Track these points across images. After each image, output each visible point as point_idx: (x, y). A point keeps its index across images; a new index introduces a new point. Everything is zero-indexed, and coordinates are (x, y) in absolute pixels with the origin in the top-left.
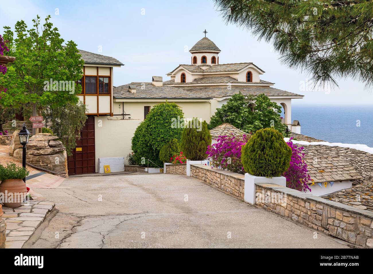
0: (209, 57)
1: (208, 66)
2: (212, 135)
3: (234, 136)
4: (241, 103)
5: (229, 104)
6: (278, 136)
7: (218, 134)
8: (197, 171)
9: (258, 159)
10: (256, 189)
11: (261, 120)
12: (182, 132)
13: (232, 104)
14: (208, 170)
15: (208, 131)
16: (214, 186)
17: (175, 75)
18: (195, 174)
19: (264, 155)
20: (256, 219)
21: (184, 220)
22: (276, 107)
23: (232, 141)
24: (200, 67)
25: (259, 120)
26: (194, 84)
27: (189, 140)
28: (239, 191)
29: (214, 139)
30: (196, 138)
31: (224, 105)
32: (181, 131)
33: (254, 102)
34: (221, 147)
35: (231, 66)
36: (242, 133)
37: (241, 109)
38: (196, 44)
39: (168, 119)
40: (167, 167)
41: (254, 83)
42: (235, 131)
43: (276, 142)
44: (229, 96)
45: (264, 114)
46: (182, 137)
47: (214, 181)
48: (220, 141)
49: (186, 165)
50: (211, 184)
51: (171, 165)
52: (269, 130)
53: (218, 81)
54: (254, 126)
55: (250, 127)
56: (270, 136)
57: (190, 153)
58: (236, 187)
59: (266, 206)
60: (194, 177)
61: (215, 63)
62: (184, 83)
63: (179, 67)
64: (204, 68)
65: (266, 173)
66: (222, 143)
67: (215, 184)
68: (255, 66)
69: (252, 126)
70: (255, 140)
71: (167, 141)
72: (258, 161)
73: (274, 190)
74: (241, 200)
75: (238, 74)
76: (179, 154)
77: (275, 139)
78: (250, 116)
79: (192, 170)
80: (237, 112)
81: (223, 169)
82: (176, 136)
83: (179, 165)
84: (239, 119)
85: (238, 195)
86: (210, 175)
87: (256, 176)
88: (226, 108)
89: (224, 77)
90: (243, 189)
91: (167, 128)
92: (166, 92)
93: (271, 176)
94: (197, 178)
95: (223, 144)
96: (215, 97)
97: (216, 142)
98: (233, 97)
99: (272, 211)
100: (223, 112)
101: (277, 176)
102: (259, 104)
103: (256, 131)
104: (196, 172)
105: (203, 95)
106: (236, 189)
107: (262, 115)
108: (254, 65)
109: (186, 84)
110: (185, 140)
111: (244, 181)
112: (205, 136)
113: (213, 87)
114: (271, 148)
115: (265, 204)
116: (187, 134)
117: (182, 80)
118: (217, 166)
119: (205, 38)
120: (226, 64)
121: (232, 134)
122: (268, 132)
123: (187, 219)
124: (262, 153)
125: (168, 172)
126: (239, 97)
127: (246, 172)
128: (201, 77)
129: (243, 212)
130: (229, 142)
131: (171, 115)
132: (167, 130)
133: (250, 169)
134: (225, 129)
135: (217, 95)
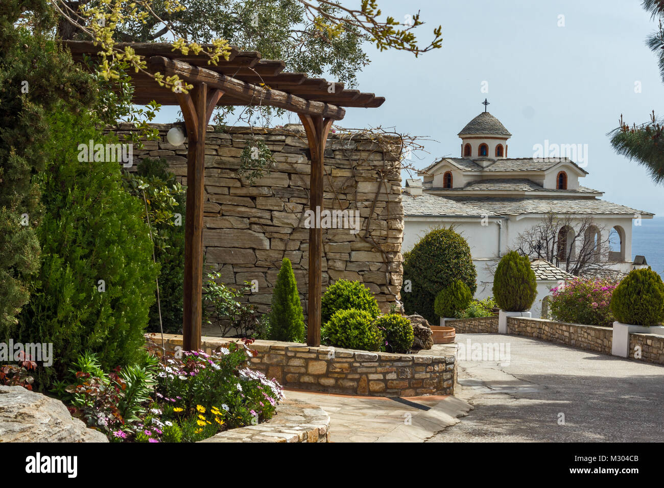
0: (491, 145)
1: (489, 160)
24: (478, 162)
35: (531, 162)
36: (565, 274)
41: (570, 192)
42: (553, 272)
53: (510, 187)
61: (502, 156)
63: (441, 161)
64: (483, 164)
68: (572, 163)
75: (544, 176)
89: (520, 181)
92: (429, 206)
108: (570, 161)
109: (454, 191)
120: (522, 159)
128: (479, 179)
134: (539, 267)
135: (510, 210)
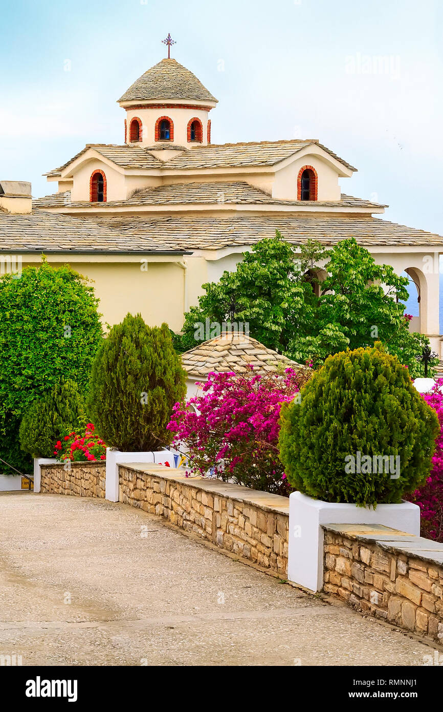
0: (180, 120)
1: (176, 148)
2: (188, 368)
3: (256, 374)
4: (282, 268)
5: (243, 271)
6: (394, 376)
7: (208, 365)
8: (140, 484)
9: (331, 447)
10: (325, 544)
11: (343, 322)
12: (93, 360)
13: (254, 270)
14: (175, 482)
15: (176, 359)
16: (192, 535)
17: (72, 177)
18: (132, 495)
19: (352, 433)
20: (323, 638)
21: (91, 643)
22: (392, 280)
23: (251, 389)
24: (153, 153)
25: (337, 321)
26: (132, 205)
27: (113, 384)
28: (270, 550)
29: (193, 381)
30: (136, 379)
31: (228, 273)
32: (89, 357)
33: (321, 264)
34: (216, 409)
35: (251, 149)
36: (283, 362)
37: (283, 287)
38: (139, 81)
39: (49, 319)
40: (44, 471)
41: (323, 206)
42: (261, 357)
43: (390, 393)
44: (245, 244)
45: (355, 302)
46: (90, 375)
47: (191, 518)
48: (212, 388)
49: (103, 464)
50: (182, 528)
51: (58, 465)
52: (366, 356)
53: (208, 198)
54: (323, 341)
55: (310, 343)
56: (371, 373)
57: (118, 426)
58: (263, 535)
59: (358, 596)
60: (129, 504)
61: (200, 140)
62: (102, 203)
63: (84, 152)
64: (164, 156)
65: (357, 493)
66: (220, 394)
67: (195, 527)
68: (326, 150)
69: (317, 340)
70: (321, 385)
71: (46, 390)
72: (331, 455)
73: (380, 546)
74: (278, 578)
75: (272, 174)
76: (83, 431)
77: (386, 383)
78: (309, 309)
79: (125, 483)
80: (268, 295)
81: (221, 478)
82: (74, 371)
83: (81, 465)
84: (275, 317)
85: (267, 563)
86: (182, 497)
87: (324, 500)
88: (233, 282)
89: (229, 185)
90: (283, 544)
91: (44, 346)
92: (44, 232)
93: (373, 503)
94: (138, 507)
95: (221, 398)
96: (198, 248)
97: (202, 394)
98: (256, 249)
99: (374, 613)
100: (224, 296)
101: (391, 503)
102: (337, 271)
103: (327, 356)
104: (135, 489)
105: (161, 240)
106: (262, 544)
107: (347, 307)
108: (322, 147)
109: (108, 206)
110: (102, 387)
111: (286, 516)
112: (165, 373)
113: (194, 217)
114: (372, 411)
115: (352, 592)
116: (108, 366)
117: (93, 193)
118: (203, 468)
119: (169, 62)
120: (235, 145)
121: (252, 366)
122: (363, 361)
123: (105, 641)
124: (346, 426)
125: (47, 487)
126: (274, 248)
127: (295, 490)
128: (156, 184)
129: (284, 616)
130: (241, 393)
131: (57, 305)
132: (46, 355)
133: (304, 480)
134: (230, 349)
135: (205, 241)
